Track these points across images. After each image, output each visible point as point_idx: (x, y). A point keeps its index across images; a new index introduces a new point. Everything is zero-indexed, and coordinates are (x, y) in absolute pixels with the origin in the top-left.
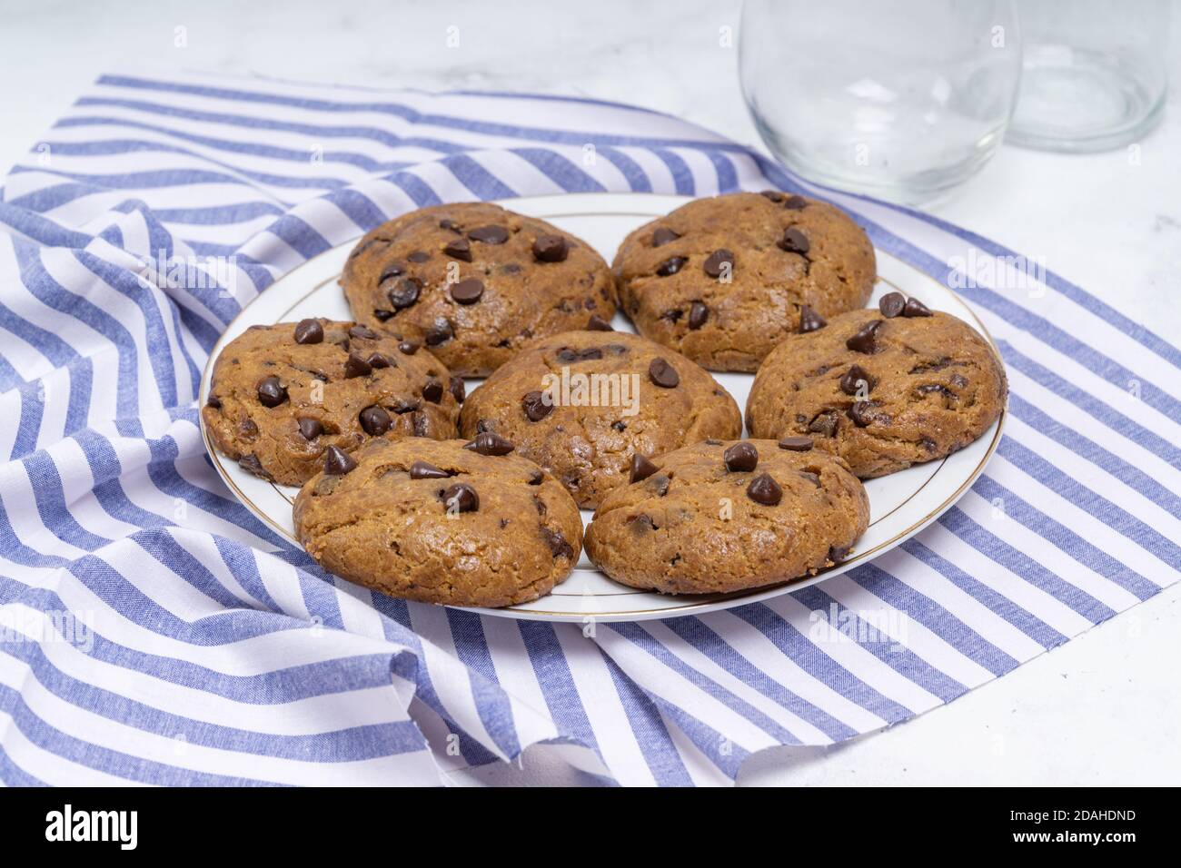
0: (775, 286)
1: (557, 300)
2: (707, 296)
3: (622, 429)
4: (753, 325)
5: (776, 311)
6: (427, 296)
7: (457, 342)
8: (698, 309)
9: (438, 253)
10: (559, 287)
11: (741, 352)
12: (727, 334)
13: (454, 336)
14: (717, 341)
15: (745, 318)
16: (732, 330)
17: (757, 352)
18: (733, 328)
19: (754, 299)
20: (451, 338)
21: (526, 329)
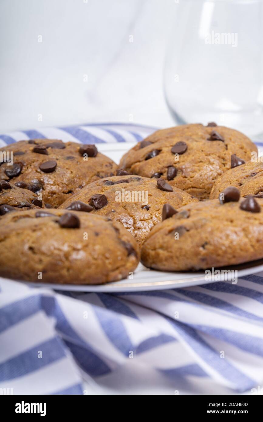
0: (211, 155)
1: (96, 172)
2: (175, 163)
3: (148, 209)
4: (202, 174)
5: (214, 166)
6: (26, 170)
7: (45, 191)
8: (171, 170)
9: (29, 152)
10: (96, 167)
11: (197, 188)
12: (188, 179)
13: (43, 189)
14: (184, 184)
15: (198, 171)
16: (191, 178)
17: (206, 187)
18: (192, 176)
19: (201, 162)
20: (41, 190)
21: (81, 185)
